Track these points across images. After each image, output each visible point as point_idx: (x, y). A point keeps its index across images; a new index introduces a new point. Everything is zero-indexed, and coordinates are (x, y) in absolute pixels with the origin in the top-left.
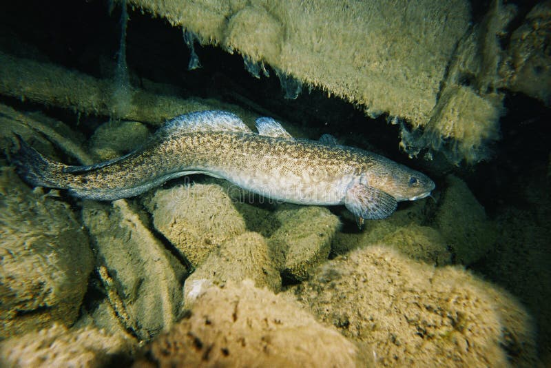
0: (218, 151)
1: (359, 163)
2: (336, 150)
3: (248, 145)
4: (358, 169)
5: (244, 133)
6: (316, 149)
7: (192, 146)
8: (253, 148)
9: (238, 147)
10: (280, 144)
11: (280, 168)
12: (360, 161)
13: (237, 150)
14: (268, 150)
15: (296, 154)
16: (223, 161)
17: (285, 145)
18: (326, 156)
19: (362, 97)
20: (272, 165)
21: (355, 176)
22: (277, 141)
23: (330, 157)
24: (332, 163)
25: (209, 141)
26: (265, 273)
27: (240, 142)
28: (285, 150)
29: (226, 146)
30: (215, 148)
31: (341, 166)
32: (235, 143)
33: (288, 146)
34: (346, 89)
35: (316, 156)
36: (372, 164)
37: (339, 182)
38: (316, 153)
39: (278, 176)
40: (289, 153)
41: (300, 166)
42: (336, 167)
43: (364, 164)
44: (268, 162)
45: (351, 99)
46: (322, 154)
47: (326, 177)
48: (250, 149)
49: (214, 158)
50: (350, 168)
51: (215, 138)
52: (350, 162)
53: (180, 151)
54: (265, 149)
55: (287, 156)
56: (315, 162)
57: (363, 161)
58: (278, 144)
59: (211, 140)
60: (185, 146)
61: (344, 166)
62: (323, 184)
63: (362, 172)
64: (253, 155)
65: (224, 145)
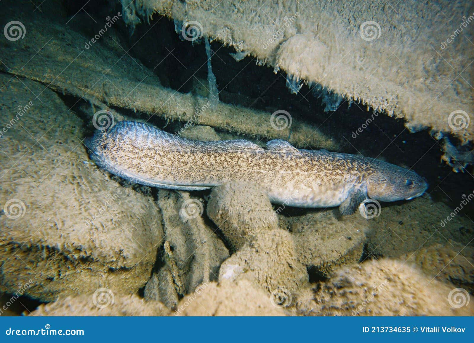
0: (236, 169)
1: (360, 172)
2: (338, 161)
3: (265, 162)
4: (359, 178)
5: (257, 151)
6: (322, 161)
7: (208, 164)
8: (269, 165)
9: (256, 165)
10: (291, 160)
11: (293, 182)
12: (361, 170)
13: (255, 168)
14: (282, 167)
15: (305, 168)
16: (241, 178)
17: (296, 159)
18: (331, 167)
19: (402, 112)
20: (286, 179)
21: (356, 184)
22: (288, 156)
23: (334, 169)
24: (337, 174)
25: (226, 160)
26: (291, 267)
27: (256, 160)
28: (297, 165)
29: (244, 164)
30: (233, 166)
31: (344, 176)
32: (252, 162)
33: (298, 160)
34: (385, 103)
35: (323, 168)
36: (371, 172)
37: (343, 190)
38: (322, 165)
39: (292, 189)
40: (300, 167)
41: (310, 178)
42: (340, 178)
43: (364, 172)
44: (283, 177)
45: (390, 114)
46: (327, 165)
47: (332, 186)
48: (266, 166)
49: (231, 175)
50: (353, 177)
51: (232, 158)
52: (352, 172)
53: (195, 165)
54: (279, 165)
55: (298, 170)
56: (322, 174)
57: (363, 170)
58: (289, 159)
59: (228, 159)
60: (201, 162)
61: (347, 176)
62: (329, 192)
63: (363, 180)
64: (270, 171)
65: (241, 164)
